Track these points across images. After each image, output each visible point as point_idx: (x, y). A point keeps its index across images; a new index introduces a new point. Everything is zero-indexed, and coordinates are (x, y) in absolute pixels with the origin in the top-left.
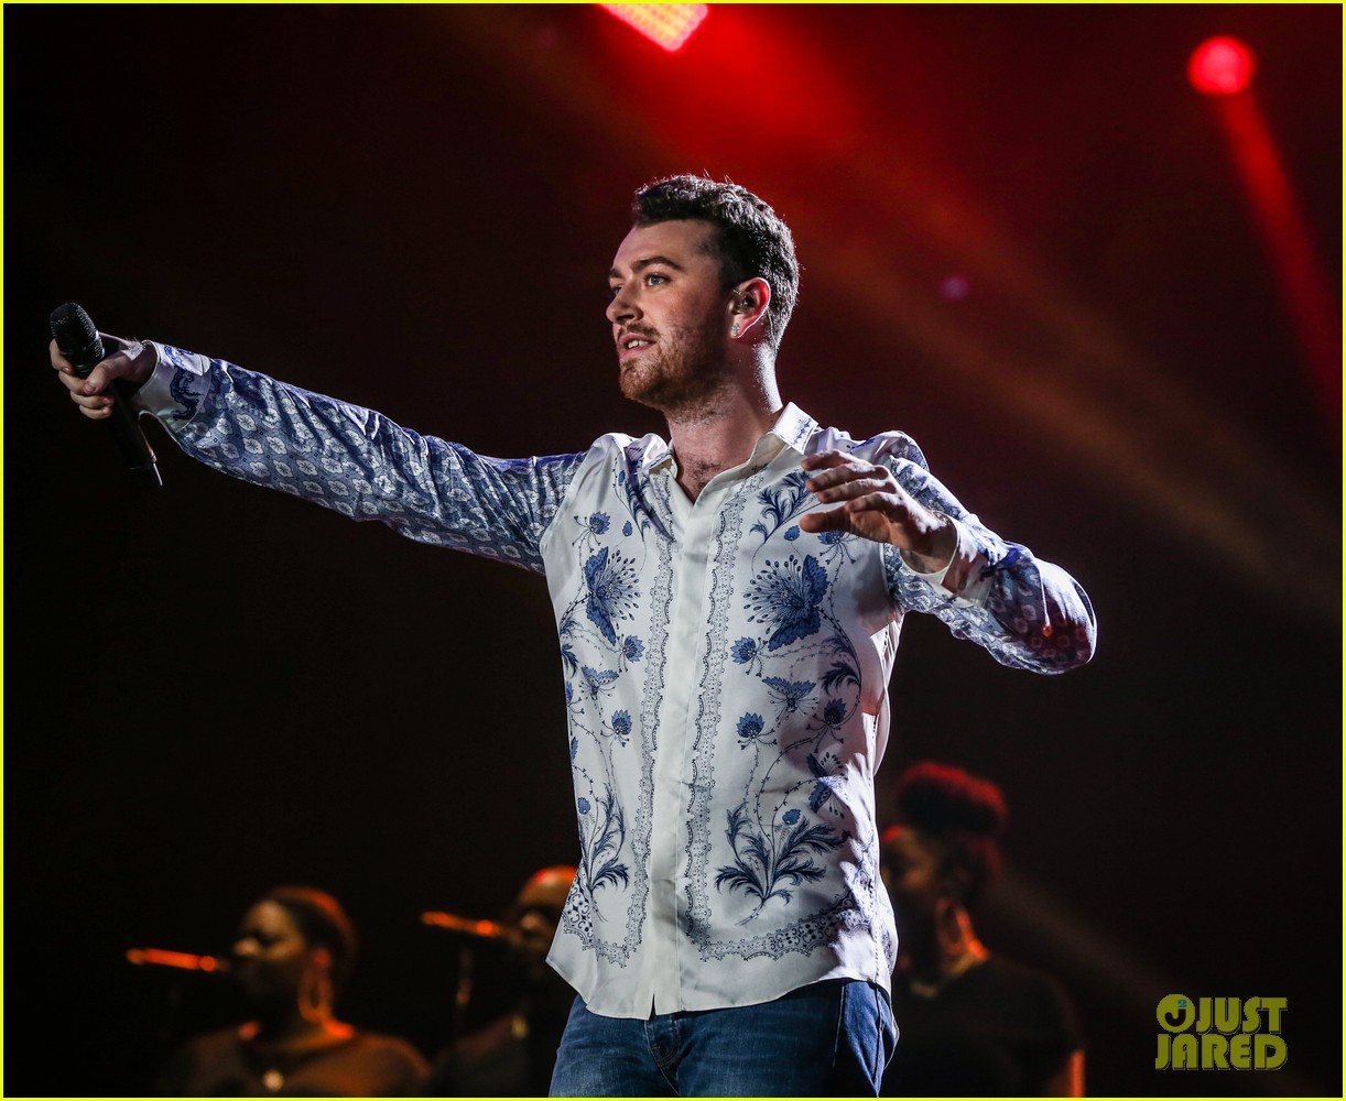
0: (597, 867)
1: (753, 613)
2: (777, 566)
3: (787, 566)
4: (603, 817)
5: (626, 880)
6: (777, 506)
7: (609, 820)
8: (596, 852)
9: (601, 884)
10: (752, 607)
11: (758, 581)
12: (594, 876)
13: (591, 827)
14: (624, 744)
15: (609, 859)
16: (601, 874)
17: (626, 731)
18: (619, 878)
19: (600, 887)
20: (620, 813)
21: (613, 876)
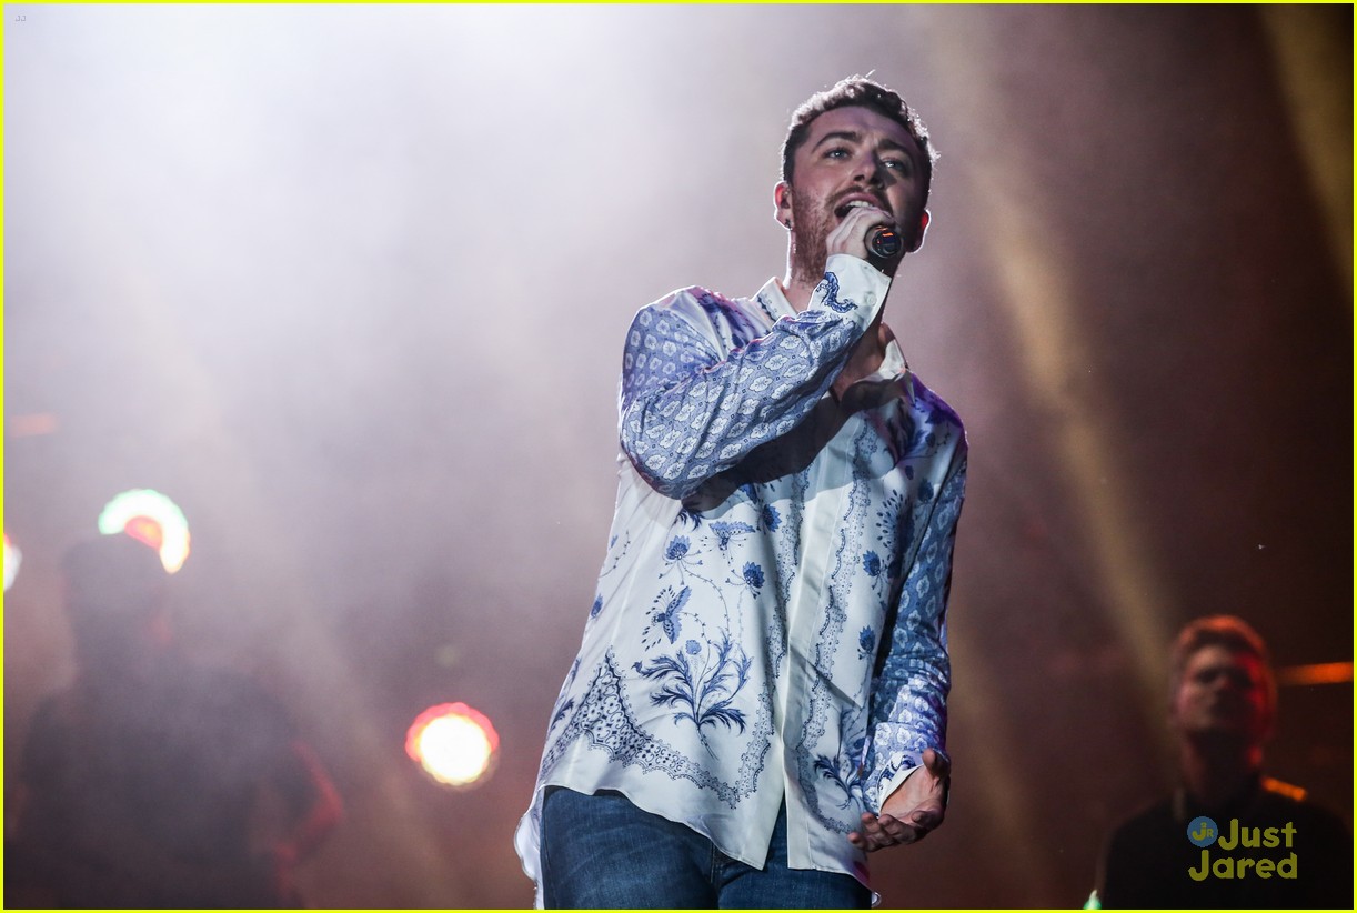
0: (707, 705)
1: (883, 534)
7: (723, 662)
10: (882, 528)
11: (888, 506)
13: (700, 665)
14: (754, 596)
16: (711, 713)
17: (757, 583)
20: (744, 661)
21: (727, 719)
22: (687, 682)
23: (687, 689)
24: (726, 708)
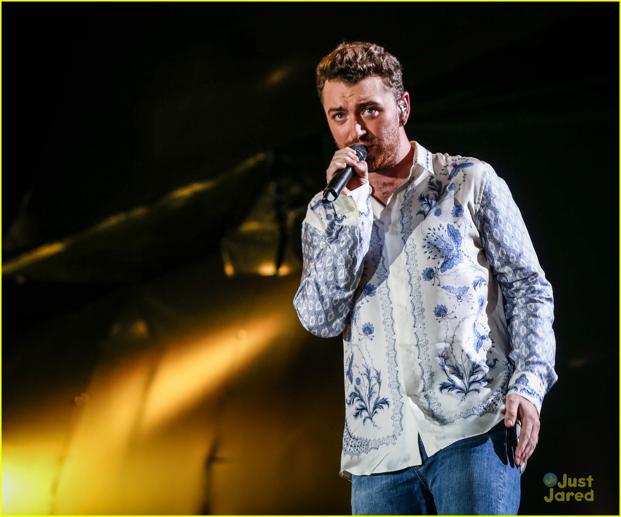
0: (372, 406)
1: (429, 255)
2: (435, 230)
3: (439, 230)
4: (367, 381)
5: (388, 404)
6: (428, 202)
7: (370, 380)
8: (369, 399)
9: (376, 412)
10: (428, 252)
11: (427, 238)
12: (371, 411)
13: (363, 388)
14: (372, 339)
15: (375, 399)
16: (375, 408)
17: (371, 332)
18: (383, 405)
19: (376, 414)
20: (377, 374)
21: (381, 406)
22: (362, 400)
23: (363, 404)
24: (379, 401)
